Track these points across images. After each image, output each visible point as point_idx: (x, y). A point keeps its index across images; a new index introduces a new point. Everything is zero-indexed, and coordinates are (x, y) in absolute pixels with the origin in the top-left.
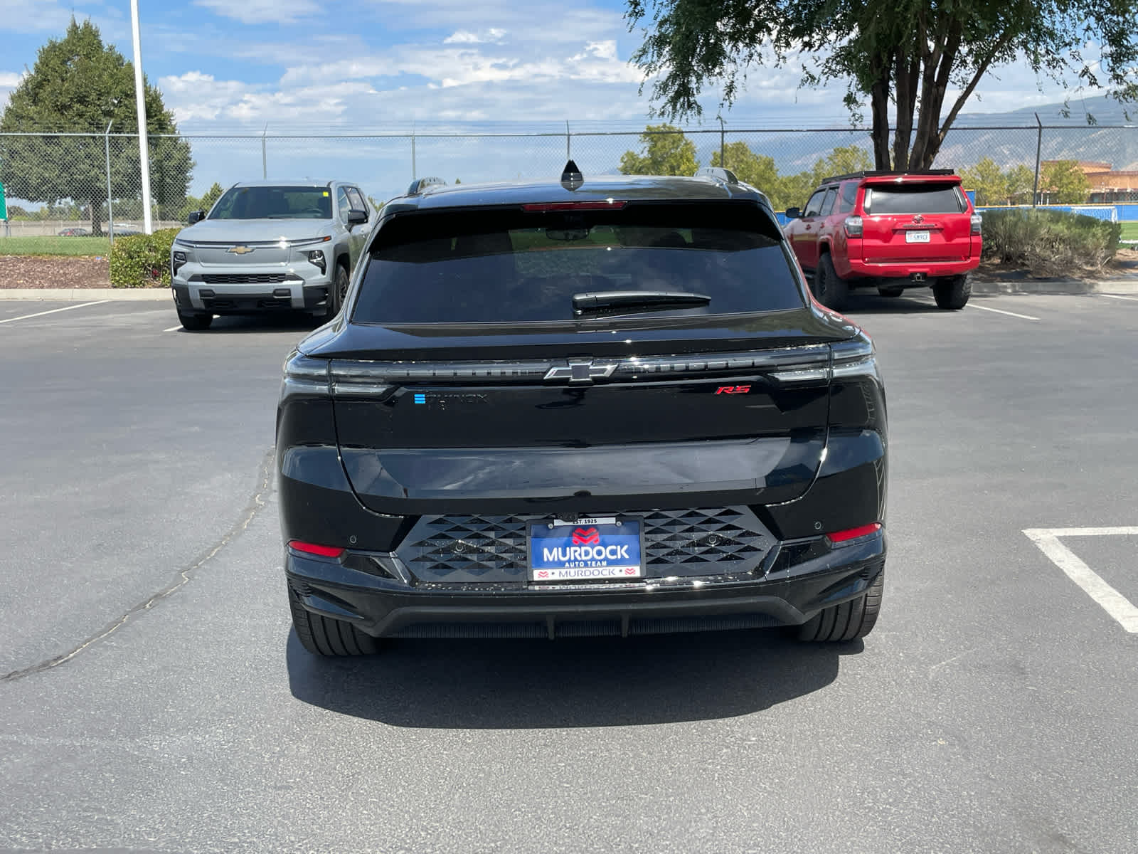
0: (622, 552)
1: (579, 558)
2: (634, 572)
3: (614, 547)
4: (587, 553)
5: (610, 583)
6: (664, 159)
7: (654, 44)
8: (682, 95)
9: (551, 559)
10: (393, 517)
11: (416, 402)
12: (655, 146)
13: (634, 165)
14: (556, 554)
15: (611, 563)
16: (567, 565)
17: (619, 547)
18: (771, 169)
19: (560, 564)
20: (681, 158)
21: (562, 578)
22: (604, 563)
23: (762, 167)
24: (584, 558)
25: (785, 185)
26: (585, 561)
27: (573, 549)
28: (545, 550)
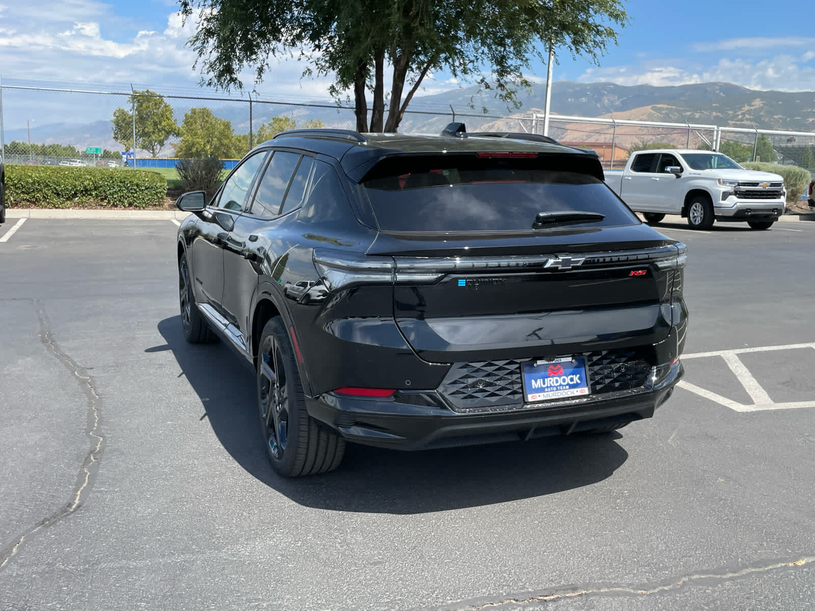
0: (576, 379)
1: (553, 385)
2: (585, 392)
3: (571, 376)
4: (557, 381)
6: (149, 116)
7: (205, 34)
8: (226, 72)
9: (537, 387)
10: (443, 365)
11: (459, 285)
12: (141, 106)
13: (125, 120)
14: (540, 382)
15: (572, 387)
16: (546, 390)
17: (574, 376)
18: (229, 129)
19: (541, 390)
20: (162, 116)
21: (545, 399)
22: (567, 387)
23: (222, 127)
24: (556, 385)
25: (240, 141)
26: (556, 387)
27: (549, 379)
28: (533, 381)
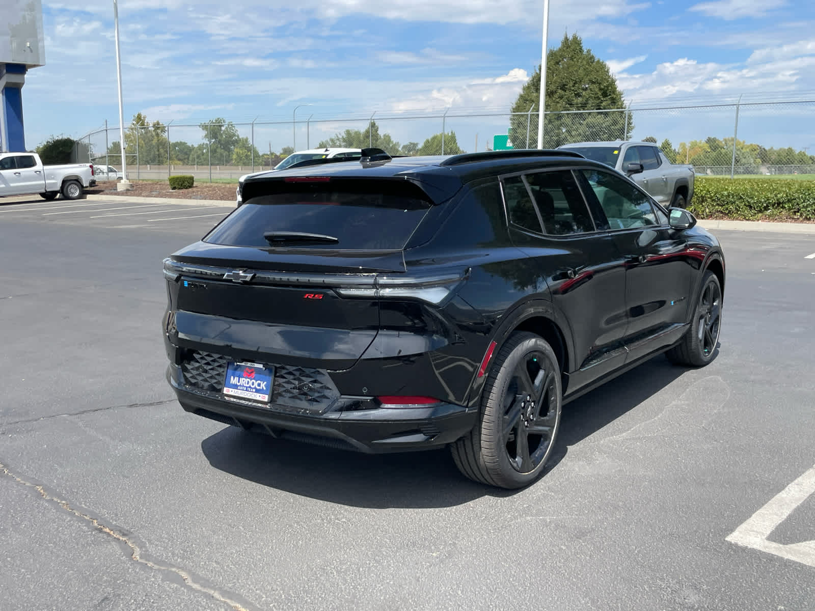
0: (263, 385)
1: (244, 385)
2: (265, 398)
3: (259, 382)
4: (248, 383)
5: (254, 402)
9: (233, 383)
14: (236, 379)
15: (257, 391)
16: (239, 388)
17: (262, 382)
19: (235, 387)
21: (234, 394)
22: (254, 390)
24: (247, 385)
26: (247, 387)
27: (243, 379)
28: (232, 377)
